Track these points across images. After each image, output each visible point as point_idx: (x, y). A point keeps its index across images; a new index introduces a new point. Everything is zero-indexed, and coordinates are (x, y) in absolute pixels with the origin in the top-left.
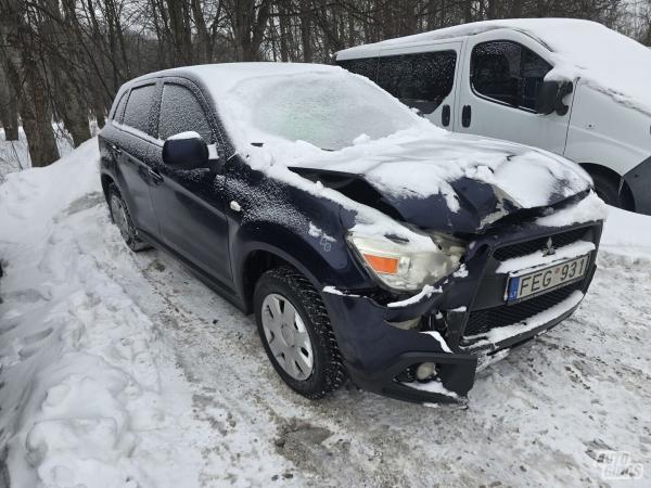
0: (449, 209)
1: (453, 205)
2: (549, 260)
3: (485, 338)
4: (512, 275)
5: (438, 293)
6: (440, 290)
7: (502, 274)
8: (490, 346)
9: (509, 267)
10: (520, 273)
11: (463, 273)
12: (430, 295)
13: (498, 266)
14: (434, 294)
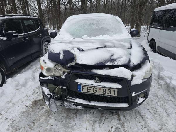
0: (60, 58)
1: (61, 57)
2: (96, 84)
3: (74, 100)
4: (79, 84)
5: (52, 79)
6: (53, 79)
7: (76, 82)
8: (74, 102)
9: (79, 81)
10: (82, 84)
11: (63, 77)
12: (49, 79)
13: (76, 79)
14: (51, 79)
